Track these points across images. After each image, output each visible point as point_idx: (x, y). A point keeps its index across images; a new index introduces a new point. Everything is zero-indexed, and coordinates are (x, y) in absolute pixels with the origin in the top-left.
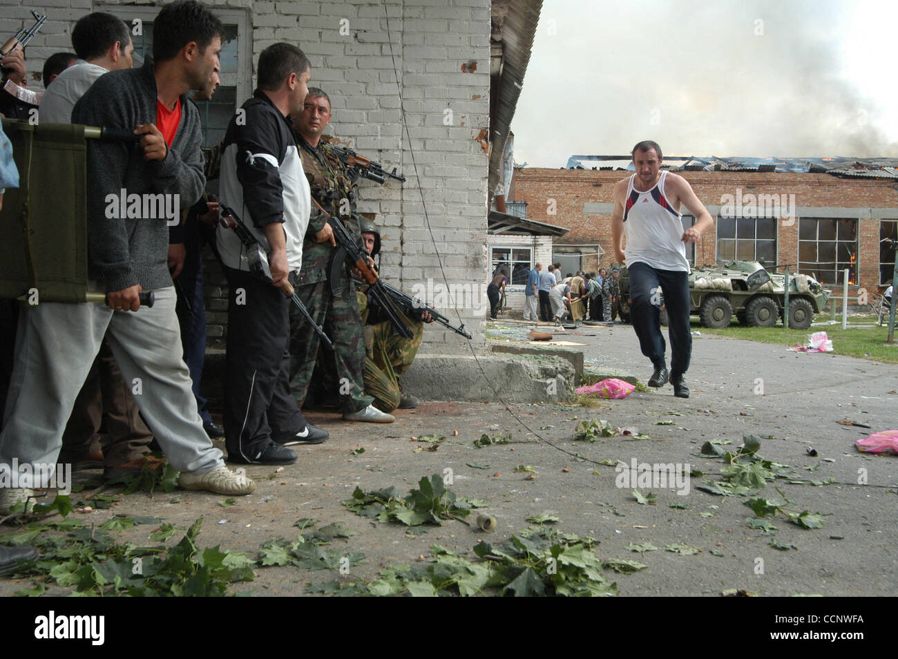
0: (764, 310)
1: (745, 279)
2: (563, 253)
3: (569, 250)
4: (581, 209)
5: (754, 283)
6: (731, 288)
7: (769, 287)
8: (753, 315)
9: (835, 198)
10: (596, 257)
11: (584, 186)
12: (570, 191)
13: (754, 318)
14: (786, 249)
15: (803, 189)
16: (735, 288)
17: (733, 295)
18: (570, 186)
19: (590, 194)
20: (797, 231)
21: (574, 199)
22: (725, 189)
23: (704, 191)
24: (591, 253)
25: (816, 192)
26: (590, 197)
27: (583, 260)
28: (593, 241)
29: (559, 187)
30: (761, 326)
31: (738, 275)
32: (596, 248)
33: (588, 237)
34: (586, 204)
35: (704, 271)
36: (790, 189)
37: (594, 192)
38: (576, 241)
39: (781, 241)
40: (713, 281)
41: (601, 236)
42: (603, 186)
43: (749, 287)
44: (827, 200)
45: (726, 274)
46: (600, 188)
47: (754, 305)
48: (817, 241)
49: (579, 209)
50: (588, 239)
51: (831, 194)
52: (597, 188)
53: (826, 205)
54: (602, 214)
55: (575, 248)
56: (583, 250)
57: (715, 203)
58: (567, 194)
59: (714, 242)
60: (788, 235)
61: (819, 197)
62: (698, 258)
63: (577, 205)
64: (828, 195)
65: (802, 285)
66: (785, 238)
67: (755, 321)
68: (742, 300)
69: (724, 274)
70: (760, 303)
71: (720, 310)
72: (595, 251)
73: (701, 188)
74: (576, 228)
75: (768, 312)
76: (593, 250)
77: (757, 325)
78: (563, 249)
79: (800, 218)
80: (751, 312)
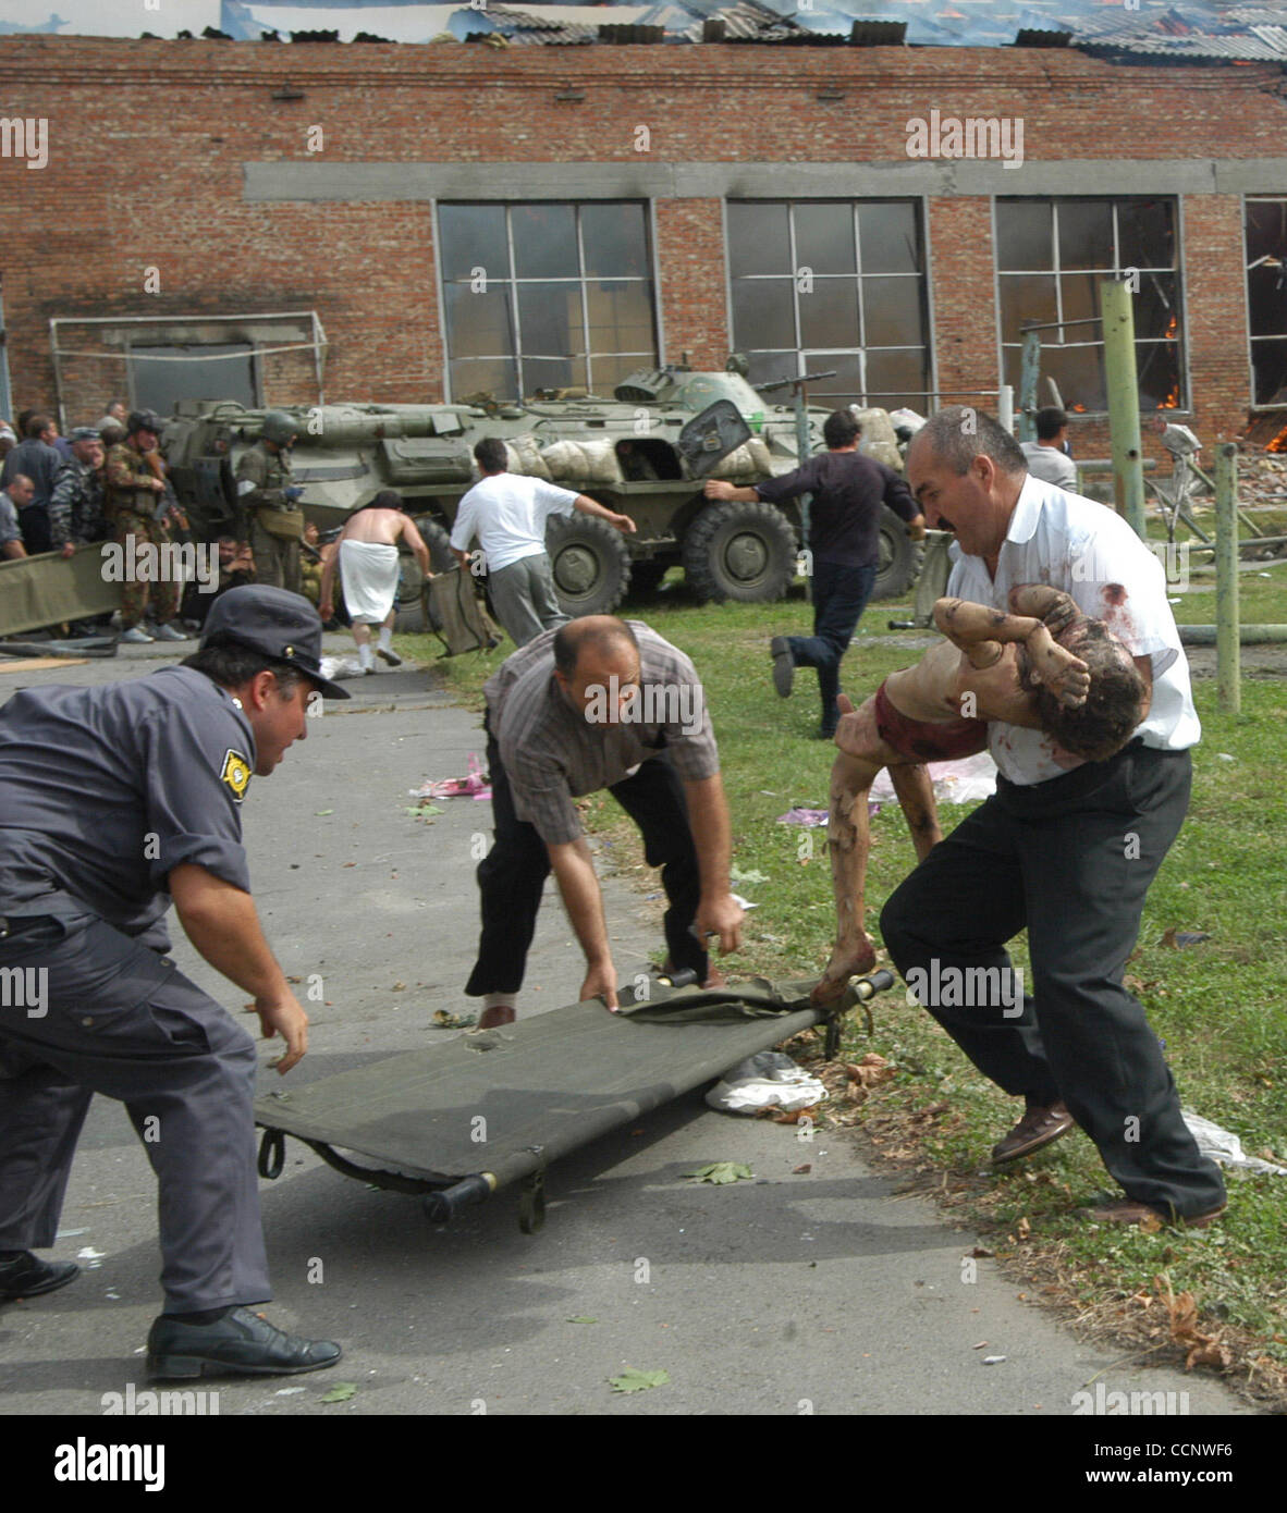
0: (742, 543)
1: (672, 436)
2: (186, 346)
3: (203, 334)
4: (233, 187)
5: (700, 452)
6: (617, 475)
7: (755, 460)
8: (706, 561)
9: (1100, 129)
10: (308, 357)
11: (237, 101)
12: (186, 119)
13: (709, 574)
14: (959, 302)
15: (1000, 102)
16: (631, 474)
17: (628, 496)
18: (184, 101)
19: (265, 130)
20: (987, 242)
21: (205, 150)
22: (742, 103)
23: (674, 113)
24: (287, 343)
25: (1042, 113)
26: (266, 142)
27: (262, 369)
28: (291, 301)
29: (141, 104)
30: (738, 599)
31: (643, 424)
32: (305, 324)
33: (271, 286)
34: (251, 166)
35: (516, 418)
36: (960, 102)
37: (276, 120)
38: (228, 303)
39: (942, 278)
40: (545, 451)
41: (320, 281)
42: (311, 102)
43: (684, 464)
44: (1079, 135)
45: (601, 424)
46: (296, 108)
47: (705, 527)
48: (1057, 271)
49: (226, 185)
50: (272, 294)
51: (1090, 119)
52: (287, 109)
53: (1074, 155)
54: (314, 202)
55: (221, 329)
56: (256, 333)
57: (716, 153)
58: (177, 131)
59: (721, 290)
60: (963, 256)
61: (1052, 129)
62: (671, 347)
63: (219, 171)
64: (1082, 119)
65: (873, 446)
66: (953, 265)
67: (715, 585)
68: (666, 514)
69: (592, 424)
70: (726, 519)
71: (583, 555)
72: (302, 336)
73: (661, 102)
74: (224, 254)
75: (759, 550)
76: (293, 333)
77: (720, 598)
78: (182, 334)
79: (1000, 199)
80: (698, 554)
